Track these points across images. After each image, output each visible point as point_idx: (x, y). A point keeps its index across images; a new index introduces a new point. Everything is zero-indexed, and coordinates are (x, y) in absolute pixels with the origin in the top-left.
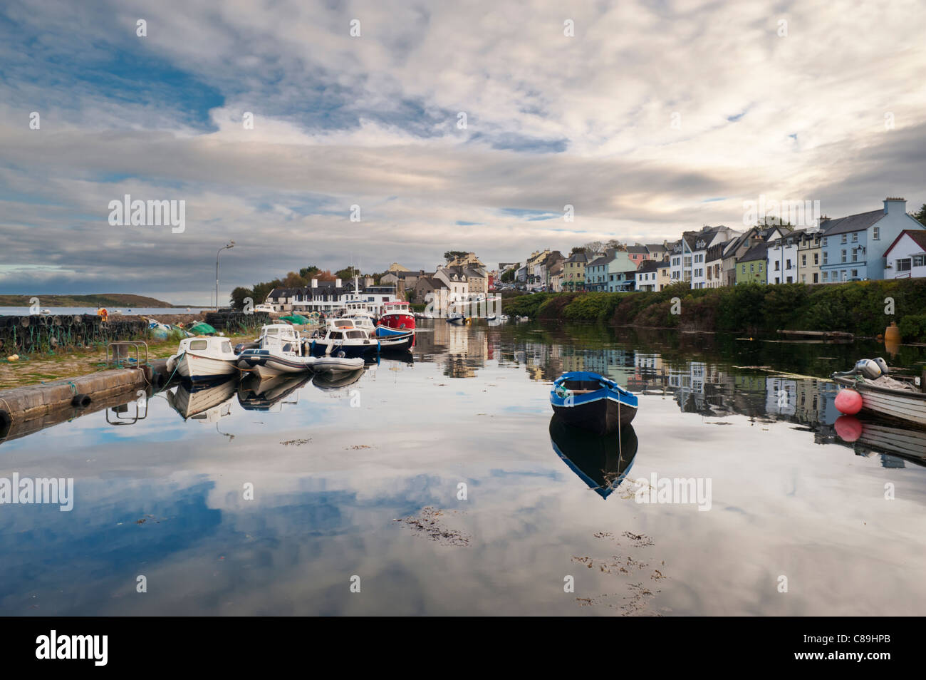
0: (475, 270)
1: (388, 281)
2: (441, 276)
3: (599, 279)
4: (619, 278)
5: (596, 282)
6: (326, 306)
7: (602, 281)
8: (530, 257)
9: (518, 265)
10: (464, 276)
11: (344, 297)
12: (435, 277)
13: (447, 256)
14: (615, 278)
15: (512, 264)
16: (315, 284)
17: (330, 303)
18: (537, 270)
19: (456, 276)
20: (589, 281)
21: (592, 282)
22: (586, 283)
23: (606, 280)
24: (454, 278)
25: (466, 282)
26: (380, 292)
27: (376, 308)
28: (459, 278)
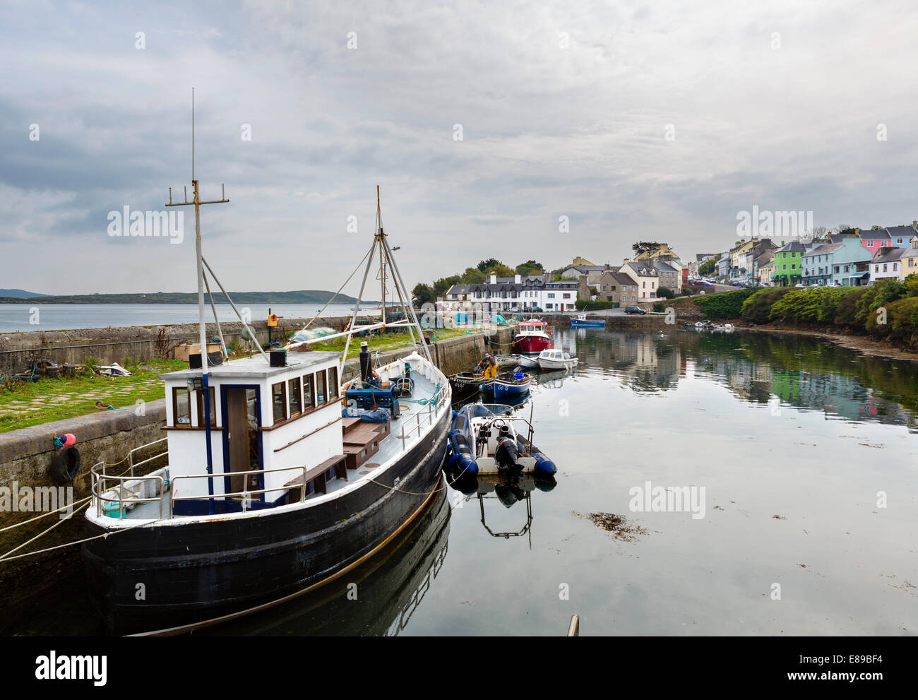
0: (667, 263)
1: (571, 276)
2: (627, 270)
3: (821, 270)
4: (847, 270)
5: (817, 273)
6: (504, 303)
7: (824, 274)
8: (734, 247)
9: (719, 257)
10: (654, 270)
11: (523, 293)
12: (620, 271)
13: (636, 247)
14: (842, 269)
15: (712, 255)
16: (493, 280)
17: (510, 300)
18: (741, 261)
19: (645, 270)
20: (807, 273)
21: (811, 275)
22: (804, 275)
23: (829, 273)
24: (642, 272)
25: (656, 276)
26: (561, 287)
27: (557, 305)
28: (648, 272)
